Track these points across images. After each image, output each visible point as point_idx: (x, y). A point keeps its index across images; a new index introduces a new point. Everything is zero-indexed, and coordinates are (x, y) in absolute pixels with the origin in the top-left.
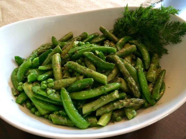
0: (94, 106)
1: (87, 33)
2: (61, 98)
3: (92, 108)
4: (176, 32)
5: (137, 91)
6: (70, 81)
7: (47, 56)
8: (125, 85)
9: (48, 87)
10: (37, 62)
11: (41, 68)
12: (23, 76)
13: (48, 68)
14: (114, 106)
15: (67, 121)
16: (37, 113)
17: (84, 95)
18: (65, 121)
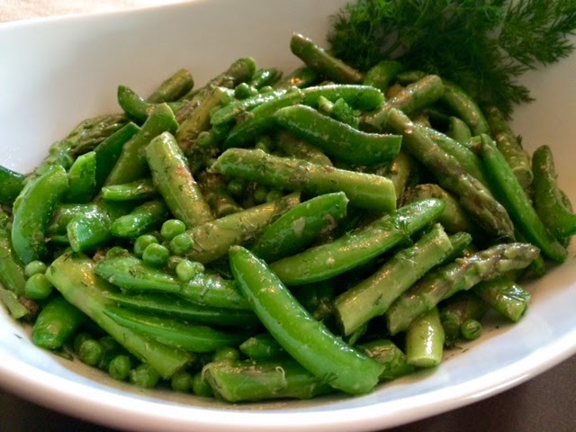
0: (380, 292)
1: (252, 59)
2: (238, 289)
3: (377, 303)
4: (549, 25)
5: (504, 216)
6: (253, 220)
7: (119, 152)
8: (454, 206)
9: (172, 253)
10: (90, 173)
11: (113, 191)
12: (41, 234)
13: (142, 191)
14: (449, 283)
15: (286, 376)
16: (140, 375)
17: (331, 258)
18: (278, 377)
